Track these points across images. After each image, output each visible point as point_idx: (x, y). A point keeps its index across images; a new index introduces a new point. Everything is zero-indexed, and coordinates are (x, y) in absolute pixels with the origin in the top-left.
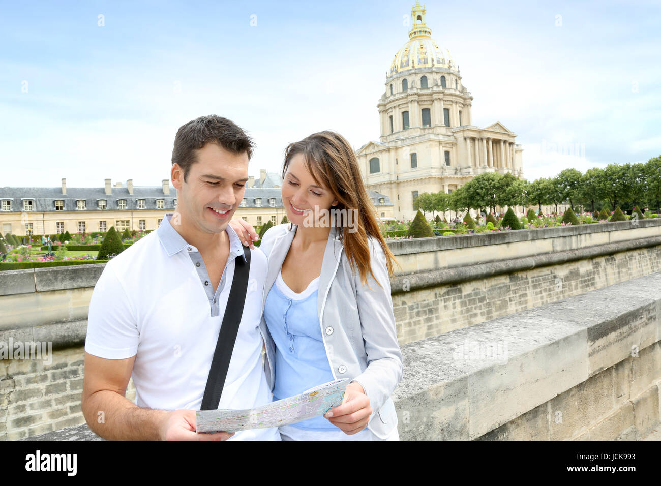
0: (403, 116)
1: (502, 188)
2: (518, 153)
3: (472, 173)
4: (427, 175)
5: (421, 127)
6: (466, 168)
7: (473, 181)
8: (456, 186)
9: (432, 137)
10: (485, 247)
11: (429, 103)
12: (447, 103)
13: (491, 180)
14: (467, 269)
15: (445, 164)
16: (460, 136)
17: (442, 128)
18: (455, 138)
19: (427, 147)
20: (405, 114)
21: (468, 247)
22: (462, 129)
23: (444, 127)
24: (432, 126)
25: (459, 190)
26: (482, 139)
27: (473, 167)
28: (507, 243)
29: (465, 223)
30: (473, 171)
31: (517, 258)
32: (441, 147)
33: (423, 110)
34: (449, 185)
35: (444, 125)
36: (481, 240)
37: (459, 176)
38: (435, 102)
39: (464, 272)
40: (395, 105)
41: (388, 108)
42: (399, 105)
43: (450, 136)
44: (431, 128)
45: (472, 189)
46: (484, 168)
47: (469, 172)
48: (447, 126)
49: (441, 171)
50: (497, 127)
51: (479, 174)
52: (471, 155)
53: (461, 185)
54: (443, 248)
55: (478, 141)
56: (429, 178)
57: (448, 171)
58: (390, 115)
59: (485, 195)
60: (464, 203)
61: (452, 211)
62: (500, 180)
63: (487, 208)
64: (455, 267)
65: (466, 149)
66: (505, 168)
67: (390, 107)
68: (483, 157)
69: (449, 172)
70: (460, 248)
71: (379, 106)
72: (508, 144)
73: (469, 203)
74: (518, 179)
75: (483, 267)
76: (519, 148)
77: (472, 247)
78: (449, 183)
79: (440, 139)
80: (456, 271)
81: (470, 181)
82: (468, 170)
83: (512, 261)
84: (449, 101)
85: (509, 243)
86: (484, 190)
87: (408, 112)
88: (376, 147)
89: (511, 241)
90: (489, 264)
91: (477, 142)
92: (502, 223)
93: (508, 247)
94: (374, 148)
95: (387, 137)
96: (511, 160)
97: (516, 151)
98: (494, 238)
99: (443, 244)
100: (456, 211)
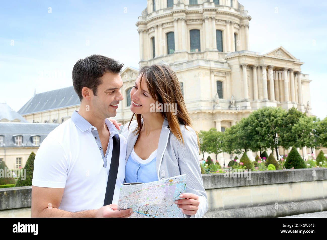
0: (167, 37)
1: (286, 127)
2: (305, 84)
3: (249, 108)
4: (196, 109)
5: (189, 52)
6: (242, 102)
7: (250, 117)
8: (230, 123)
9: (202, 63)
10: (265, 186)
11: (198, 22)
12: (220, 23)
13: (273, 116)
14: (246, 210)
15: (218, 96)
16: (235, 63)
17: (215, 53)
18: (229, 66)
19: (195, 76)
20: (170, 36)
21: (245, 186)
22: (237, 55)
23: (216, 51)
24: (202, 51)
25: (233, 128)
26: (261, 68)
27: (250, 101)
28: (289, 183)
29: (242, 163)
30: (251, 105)
31: (301, 201)
32: (212, 75)
33: (191, 31)
34: (222, 122)
35: (217, 50)
36: (260, 179)
37: (233, 111)
38: (206, 21)
39: (242, 214)
40: (158, 24)
41: (149, 27)
42: (163, 24)
43: (223, 63)
44: (200, 53)
45: (250, 127)
46: (263, 102)
47: (246, 107)
48: (219, 50)
49: (213, 105)
50: (279, 52)
51: (258, 108)
52: (249, 86)
53: (236, 122)
54: (219, 186)
55: (257, 69)
56: (198, 113)
57: (220, 104)
58: (151, 35)
59: (265, 134)
60: (240, 144)
61: (225, 153)
62: (284, 116)
63: (268, 149)
64: (232, 208)
65: (243, 79)
66: (289, 102)
67: (152, 26)
68: (263, 89)
69: (222, 106)
70: (238, 187)
71: (138, 24)
72: (292, 74)
73: (246, 143)
74: (305, 115)
75: (264, 209)
76: (306, 78)
77: (250, 186)
78: (222, 120)
79: (212, 66)
80: (233, 212)
81: (247, 116)
82: (244, 104)
83: (297, 204)
84: (223, 20)
85: (291, 183)
86: (264, 128)
87: (173, 33)
88: (134, 74)
89: (294, 181)
90: (270, 206)
91: (255, 70)
92: (285, 165)
93: (291, 187)
94: (131, 76)
95: (147, 62)
96: (297, 93)
97: (303, 82)
98: (275, 177)
99: (219, 181)
100: (230, 153)
